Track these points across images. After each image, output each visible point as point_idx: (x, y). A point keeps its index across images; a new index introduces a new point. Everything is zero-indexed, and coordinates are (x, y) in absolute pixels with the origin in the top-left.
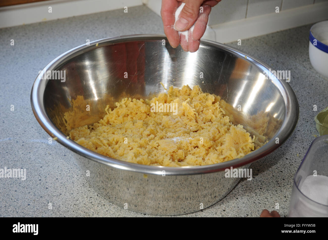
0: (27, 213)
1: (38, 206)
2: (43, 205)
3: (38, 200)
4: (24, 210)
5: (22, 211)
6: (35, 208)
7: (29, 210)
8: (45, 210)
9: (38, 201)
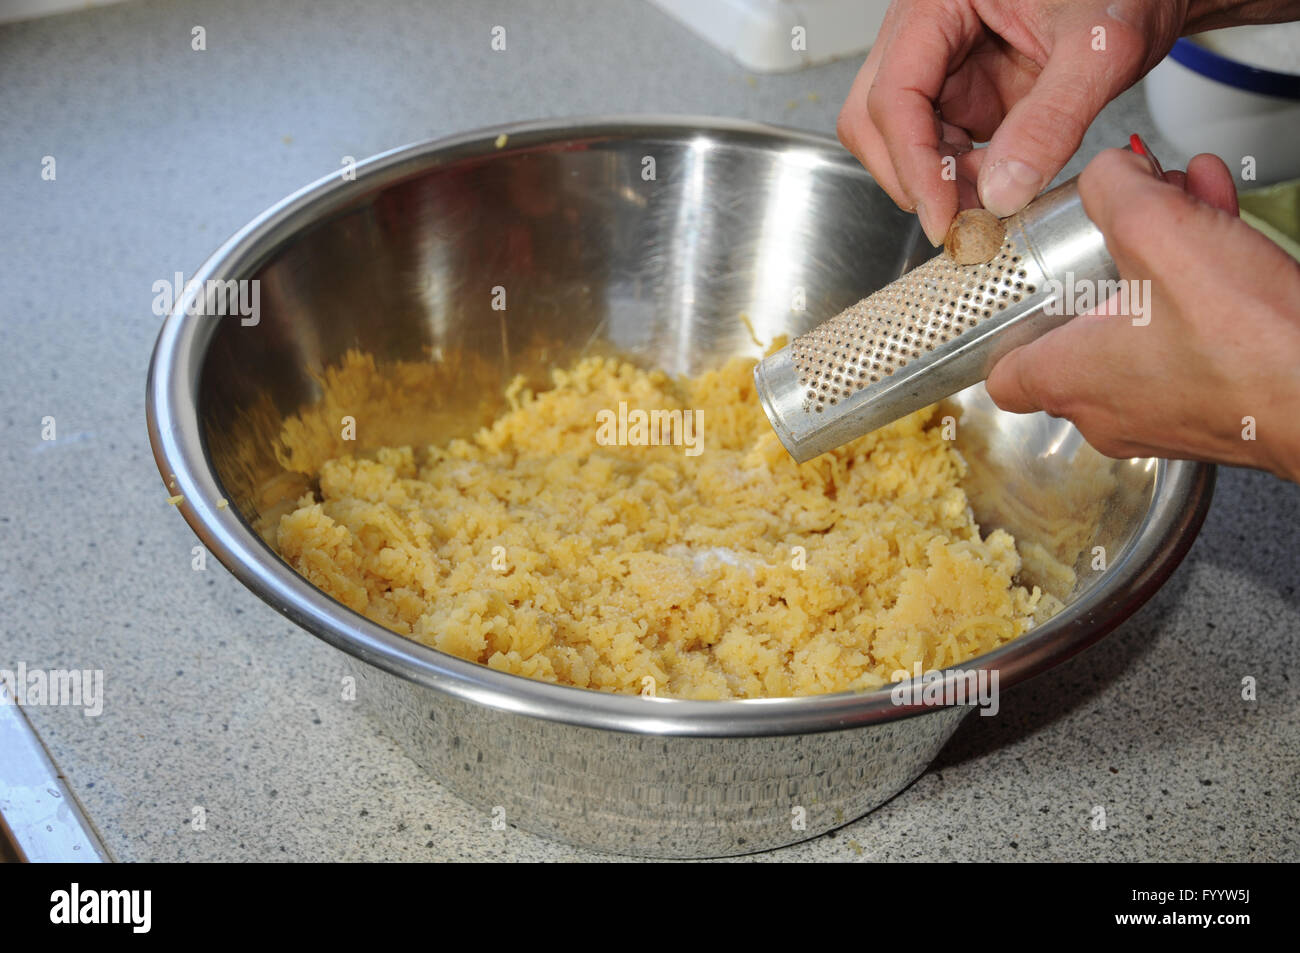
0: (176, 703)
1: (213, 676)
2: (231, 671)
3: (210, 654)
4: (166, 693)
5: (159, 698)
6: (205, 684)
7: (182, 693)
8: (241, 689)
9: (212, 661)
